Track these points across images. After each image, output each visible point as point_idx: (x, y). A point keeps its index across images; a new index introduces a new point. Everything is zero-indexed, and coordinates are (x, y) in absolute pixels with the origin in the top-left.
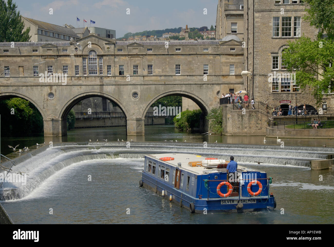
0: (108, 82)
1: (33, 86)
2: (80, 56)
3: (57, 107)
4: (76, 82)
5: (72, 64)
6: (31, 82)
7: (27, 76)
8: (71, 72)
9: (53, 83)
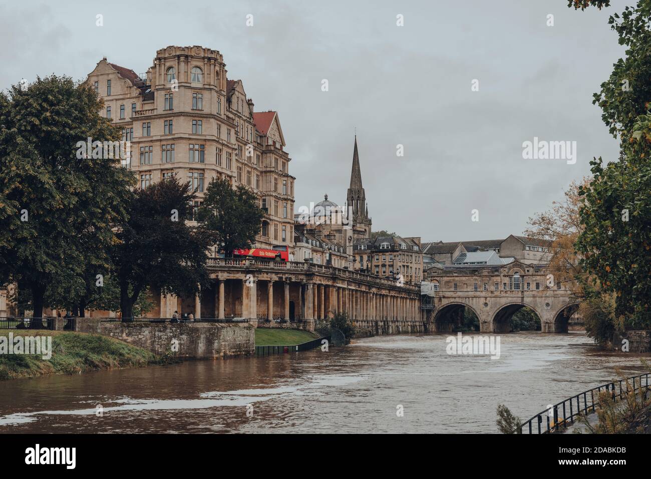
0: (528, 295)
1: (474, 297)
2: (508, 276)
3: (490, 313)
4: (505, 295)
5: (501, 282)
6: (472, 295)
7: (470, 290)
8: (501, 287)
9: (487, 295)
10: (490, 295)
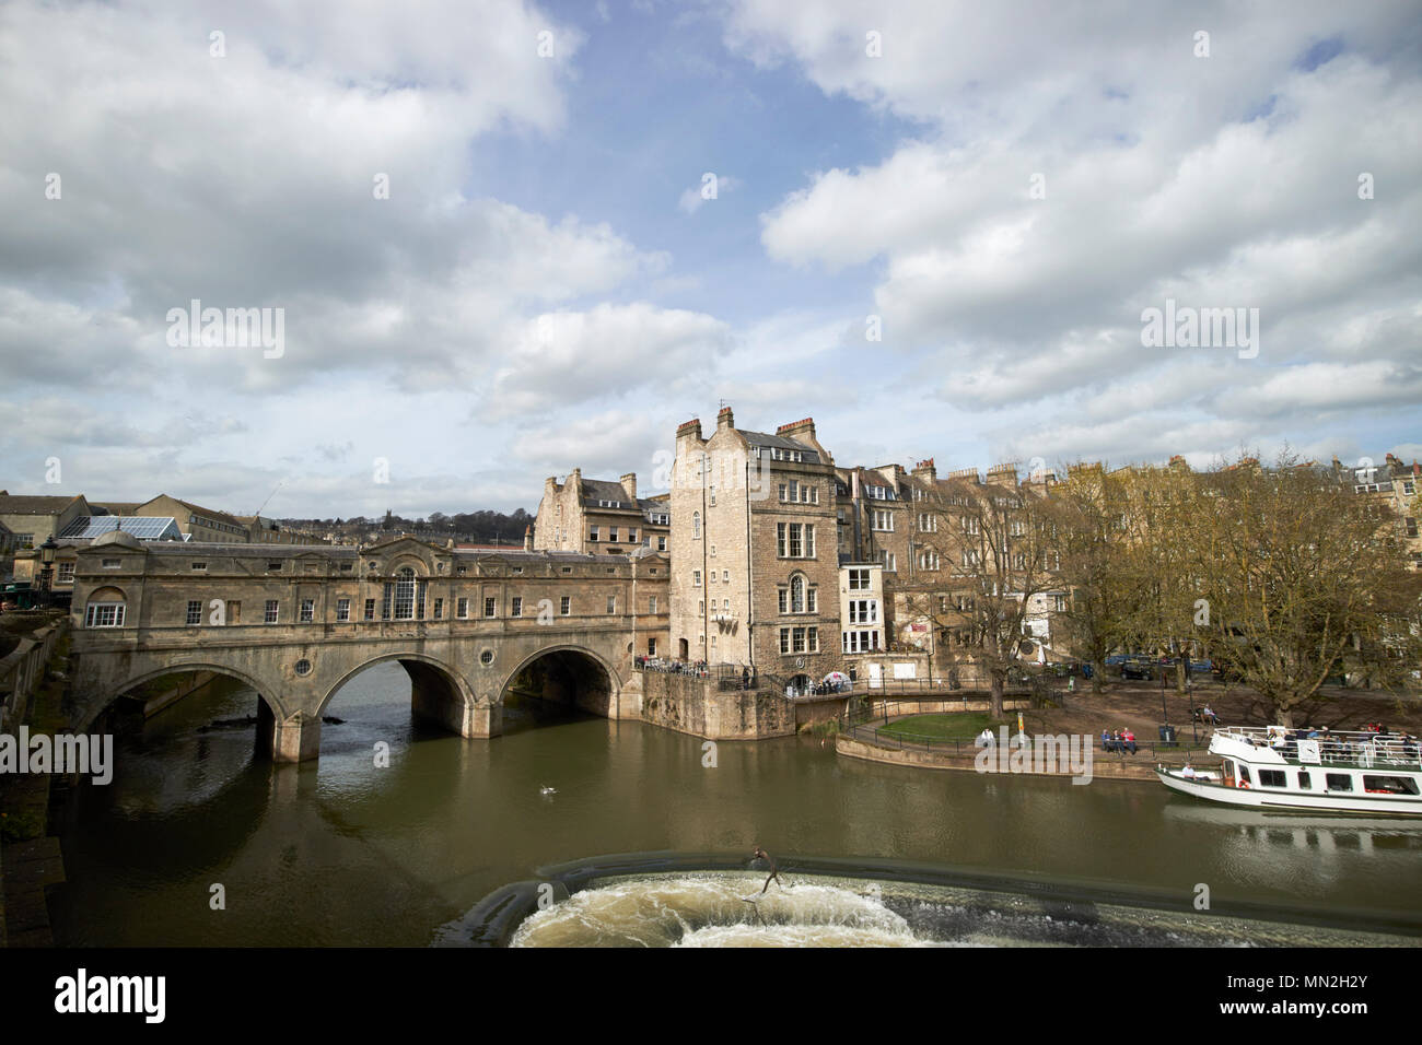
0: (437, 633)
1: (261, 646)
2: (380, 579)
3: (315, 693)
4: (367, 634)
5: (360, 596)
6: (254, 639)
7: (247, 623)
8: (355, 613)
9: (312, 639)
10: (320, 635)
